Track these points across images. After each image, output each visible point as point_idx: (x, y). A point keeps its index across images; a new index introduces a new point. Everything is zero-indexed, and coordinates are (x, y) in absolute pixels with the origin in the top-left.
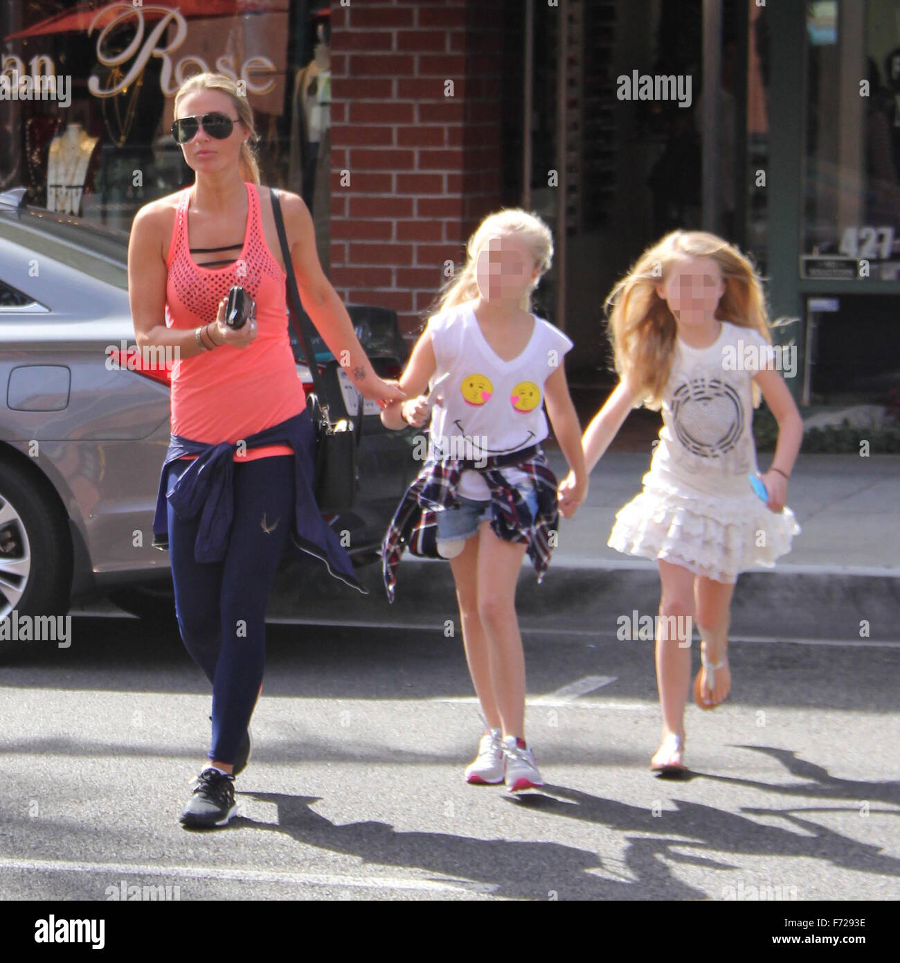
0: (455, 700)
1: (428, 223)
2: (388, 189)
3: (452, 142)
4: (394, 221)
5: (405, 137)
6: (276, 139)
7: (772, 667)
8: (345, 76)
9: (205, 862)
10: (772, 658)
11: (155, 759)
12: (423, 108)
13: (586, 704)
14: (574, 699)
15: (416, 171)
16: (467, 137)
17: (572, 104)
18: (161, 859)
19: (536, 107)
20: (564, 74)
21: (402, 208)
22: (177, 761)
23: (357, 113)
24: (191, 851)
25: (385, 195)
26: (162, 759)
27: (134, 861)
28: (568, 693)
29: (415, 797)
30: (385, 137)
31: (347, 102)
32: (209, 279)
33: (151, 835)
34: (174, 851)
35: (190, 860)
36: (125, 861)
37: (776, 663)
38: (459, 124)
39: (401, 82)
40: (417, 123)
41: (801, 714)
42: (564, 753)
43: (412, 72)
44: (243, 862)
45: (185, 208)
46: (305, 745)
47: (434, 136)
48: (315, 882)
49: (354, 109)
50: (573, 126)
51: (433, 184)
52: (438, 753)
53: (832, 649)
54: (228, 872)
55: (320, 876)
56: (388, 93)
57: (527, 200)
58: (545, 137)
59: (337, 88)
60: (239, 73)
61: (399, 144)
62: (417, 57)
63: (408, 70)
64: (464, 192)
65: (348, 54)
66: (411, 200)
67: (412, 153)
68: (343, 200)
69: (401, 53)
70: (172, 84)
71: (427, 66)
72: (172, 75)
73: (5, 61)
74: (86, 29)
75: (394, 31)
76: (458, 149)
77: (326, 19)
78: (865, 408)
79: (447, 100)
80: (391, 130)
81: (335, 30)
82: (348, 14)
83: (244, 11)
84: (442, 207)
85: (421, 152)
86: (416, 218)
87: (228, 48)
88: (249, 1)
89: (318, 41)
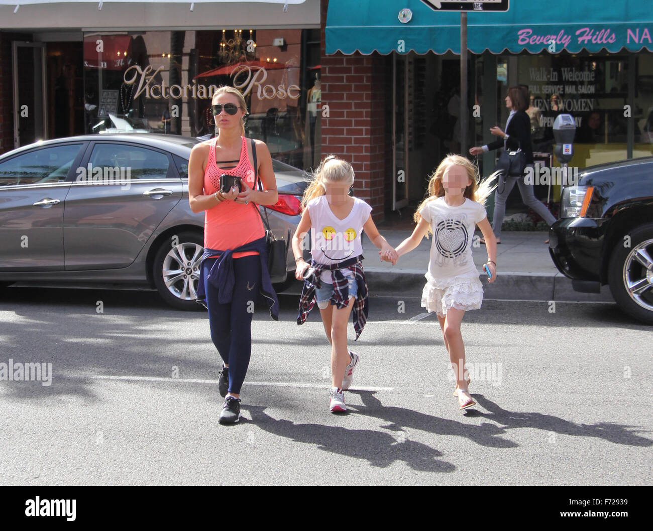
0: (373, 322)
1: (358, 146)
2: (343, 134)
3: (367, 116)
4: (345, 146)
5: (350, 114)
6: (300, 115)
7: (489, 309)
8: (327, 92)
9: (286, 381)
10: (488, 306)
11: (264, 344)
12: (355, 104)
13: (421, 323)
14: (417, 322)
15: (353, 127)
16: (372, 114)
17: (410, 102)
18: (270, 380)
19: (397, 104)
20: (407, 91)
21: (348, 141)
23: (331, 106)
24: (280, 377)
25: (342, 136)
26: (267, 344)
27: (260, 381)
28: (414, 320)
30: (342, 114)
31: (327, 102)
33: (265, 371)
34: (274, 377)
35: (280, 380)
36: (257, 381)
37: (490, 308)
38: (369, 110)
39: (347, 94)
40: (353, 109)
41: (500, 326)
42: (414, 340)
43: (351, 91)
44: (300, 381)
45: (215, 145)
46: (319, 339)
47: (360, 114)
49: (330, 104)
50: (410, 111)
51: (360, 132)
52: (369, 341)
53: (510, 302)
54: (295, 385)
56: (342, 99)
57: (394, 138)
58: (400, 115)
59: (324, 96)
60: (286, 91)
61: (347, 117)
62: (353, 85)
63: (350, 90)
64: (371, 135)
65: (327, 84)
66: (351, 138)
67: (352, 121)
68: (326, 138)
69: (347, 84)
70: (262, 95)
71: (357, 88)
72: (262, 92)
73: (199, 87)
74: (229, 75)
75: (345, 75)
76: (369, 119)
77: (318, 70)
78: (519, 214)
79: (365, 101)
80: (343, 112)
81: (322, 75)
82: (327, 69)
83: (288, 68)
84: (363, 141)
85: (355, 120)
86: (353, 145)
87: (282, 82)
88: (290, 64)
89: (316, 79)
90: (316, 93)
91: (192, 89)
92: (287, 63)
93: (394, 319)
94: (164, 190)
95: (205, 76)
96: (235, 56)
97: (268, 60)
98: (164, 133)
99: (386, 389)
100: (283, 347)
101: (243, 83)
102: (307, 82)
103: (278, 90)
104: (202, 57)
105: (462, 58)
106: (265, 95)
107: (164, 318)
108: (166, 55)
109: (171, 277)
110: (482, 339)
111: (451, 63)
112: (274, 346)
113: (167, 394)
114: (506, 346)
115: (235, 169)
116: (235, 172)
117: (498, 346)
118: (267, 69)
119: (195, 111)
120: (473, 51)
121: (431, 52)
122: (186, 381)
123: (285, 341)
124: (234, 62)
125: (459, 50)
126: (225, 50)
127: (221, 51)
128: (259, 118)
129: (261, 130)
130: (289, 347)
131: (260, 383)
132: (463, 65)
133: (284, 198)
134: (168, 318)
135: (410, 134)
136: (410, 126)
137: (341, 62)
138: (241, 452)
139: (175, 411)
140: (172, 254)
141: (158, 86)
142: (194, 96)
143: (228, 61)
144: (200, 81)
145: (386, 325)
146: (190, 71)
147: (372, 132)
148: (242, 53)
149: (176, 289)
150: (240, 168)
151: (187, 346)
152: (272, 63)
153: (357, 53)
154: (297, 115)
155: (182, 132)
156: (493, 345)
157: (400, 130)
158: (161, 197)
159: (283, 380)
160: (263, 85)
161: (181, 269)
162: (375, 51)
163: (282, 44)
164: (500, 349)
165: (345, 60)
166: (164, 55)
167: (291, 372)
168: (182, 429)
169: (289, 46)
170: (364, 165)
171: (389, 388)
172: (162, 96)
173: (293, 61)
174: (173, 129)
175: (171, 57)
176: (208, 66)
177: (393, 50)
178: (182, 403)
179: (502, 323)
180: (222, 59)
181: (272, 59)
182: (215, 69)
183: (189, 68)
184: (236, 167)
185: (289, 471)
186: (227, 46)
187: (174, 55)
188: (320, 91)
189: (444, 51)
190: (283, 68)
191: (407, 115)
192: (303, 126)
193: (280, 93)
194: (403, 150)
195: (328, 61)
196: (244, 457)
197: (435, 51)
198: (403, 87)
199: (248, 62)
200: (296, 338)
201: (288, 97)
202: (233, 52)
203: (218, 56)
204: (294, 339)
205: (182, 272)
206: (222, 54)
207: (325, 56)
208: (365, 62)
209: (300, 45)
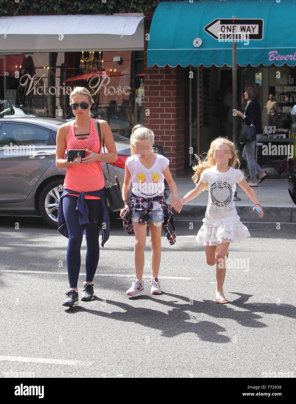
1: (168, 125)
2: (158, 118)
3: (173, 106)
4: (160, 125)
5: (162, 105)
6: (131, 105)
8: (148, 91)
9: (123, 273)
10: (250, 226)
11: (109, 250)
12: (166, 98)
15: (165, 113)
16: (177, 105)
17: (200, 97)
18: (113, 273)
19: (192, 98)
20: (198, 90)
21: (162, 122)
22: (115, 251)
23: (151, 99)
24: (120, 271)
25: (157, 119)
26: (111, 251)
27: (107, 273)
29: (170, 258)
30: (157, 105)
31: (148, 97)
32: (80, 143)
33: (110, 268)
34: (116, 271)
35: (119, 273)
36: (104, 273)
37: (251, 227)
38: (175, 102)
39: (161, 92)
40: (165, 102)
41: (258, 239)
42: (204, 248)
44: (132, 273)
45: (73, 125)
47: (169, 105)
48: (149, 278)
49: (150, 98)
50: (201, 103)
51: (169, 116)
53: (264, 224)
55: (150, 276)
56: (158, 95)
57: (190, 120)
58: (194, 105)
59: (146, 93)
60: (122, 90)
61: (161, 107)
62: (164, 86)
63: (163, 90)
64: (176, 118)
65: (148, 86)
66: (164, 120)
67: (164, 109)
68: (147, 120)
69: (161, 85)
70: (107, 93)
71: (167, 88)
72: (107, 91)
73: (67, 88)
74: (86, 80)
75: (159, 80)
76: (174, 108)
77: (142, 77)
78: (269, 168)
79: (172, 97)
80: (159, 103)
81: (145, 80)
82: (148, 76)
83: (123, 75)
84: (171, 122)
85: (166, 109)
86: (165, 124)
87: (120, 84)
88: (125, 73)
89: (141, 82)
90: (141, 91)
91: (63, 89)
92: (123, 72)
93: (191, 235)
94: (46, 153)
95: (70, 80)
96: (90, 68)
97: (111, 70)
98: (45, 117)
99: (186, 278)
100: (121, 252)
101: (95, 85)
102: (135, 84)
103: (117, 90)
104: (69, 68)
105: (233, 69)
106: (109, 92)
107: (45, 234)
108: (46, 68)
109: (50, 208)
110: (246, 247)
111: (226, 72)
112: (115, 252)
113: (48, 282)
114: (261, 251)
115: (87, 139)
116: (87, 141)
117: (256, 251)
118: (110, 76)
119: (64, 103)
120: (241, 65)
121: (214, 65)
122: (60, 273)
123: (123, 248)
124: (89, 72)
125: (231, 64)
126: (84, 65)
127: (81, 65)
128: (105, 107)
129: (106, 115)
130: (125, 252)
131: (107, 275)
132: (234, 74)
133: (121, 158)
134: (48, 234)
135: (200, 117)
136: (200, 112)
137: (157, 72)
138: (95, 318)
139: (54, 292)
140: (51, 193)
141: (42, 87)
142: (64, 93)
143: (86, 71)
144: (68, 84)
145: (186, 238)
146: (61, 78)
147: (176, 116)
148: (94, 66)
149: (54, 216)
150: (90, 139)
151: (60, 251)
152: (113, 72)
153: (167, 66)
154: (129, 105)
155: (56, 116)
156: (253, 251)
157: (194, 115)
158: (44, 157)
159: (121, 273)
160: (107, 86)
161: (56, 203)
162: (179, 65)
163: (119, 60)
164: (258, 253)
165: (159, 70)
166: (45, 68)
167: (126, 268)
168: (58, 304)
169: (124, 62)
170: (171, 137)
171: (188, 278)
172: (44, 94)
173: (126, 71)
174: (50, 114)
175: (49, 69)
176: (72, 74)
177: (190, 64)
178: (58, 287)
179: (259, 237)
180: (82, 70)
181: (113, 70)
182: (77, 76)
183: (61, 75)
184: (87, 138)
185: (125, 330)
186: (85, 62)
187: (51, 67)
188: (144, 90)
189: (222, 65)
190: (121, 76)
191: (198, 105)
192: (133, 112)
193: (118, 92)
194: (196, 128)
195: (149, 71)
196: (97, 321)
197: (217, 65)
198: (196, 88)
199: (98, 72)
200: (129, 247)
201: (123, 94)
202: (88, 66)
203: (79, 68)
204: (128, 247)
205: (57, 205)
206: (81, 67)
207: (147, 68)
208: (172, 72)
209: (130, 61)
